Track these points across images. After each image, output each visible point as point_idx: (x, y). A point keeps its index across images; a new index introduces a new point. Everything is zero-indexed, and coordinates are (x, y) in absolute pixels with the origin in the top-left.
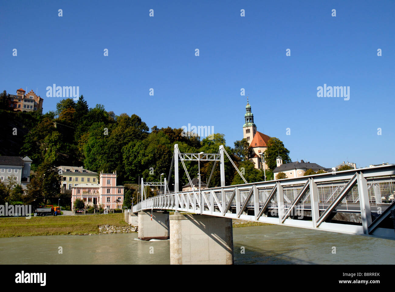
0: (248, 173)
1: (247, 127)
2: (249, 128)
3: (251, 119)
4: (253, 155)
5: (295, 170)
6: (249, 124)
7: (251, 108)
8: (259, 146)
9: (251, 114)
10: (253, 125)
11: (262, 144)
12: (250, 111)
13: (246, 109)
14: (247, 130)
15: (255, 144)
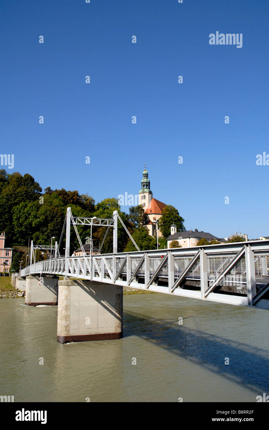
0: (142, 240)
1: (143, 193)
2: (145, 194)
3: (148, 185)
4: (148, 222)
5: (188, 239)
6: (145, 190)
7: (148, 174)
8: (154, 213)
9: (148, 180)
10: (149, 191)
11: (157, 211)
12: (147, 177)
13: (143, 174)
14: (143, 196)
15: (150, 211)
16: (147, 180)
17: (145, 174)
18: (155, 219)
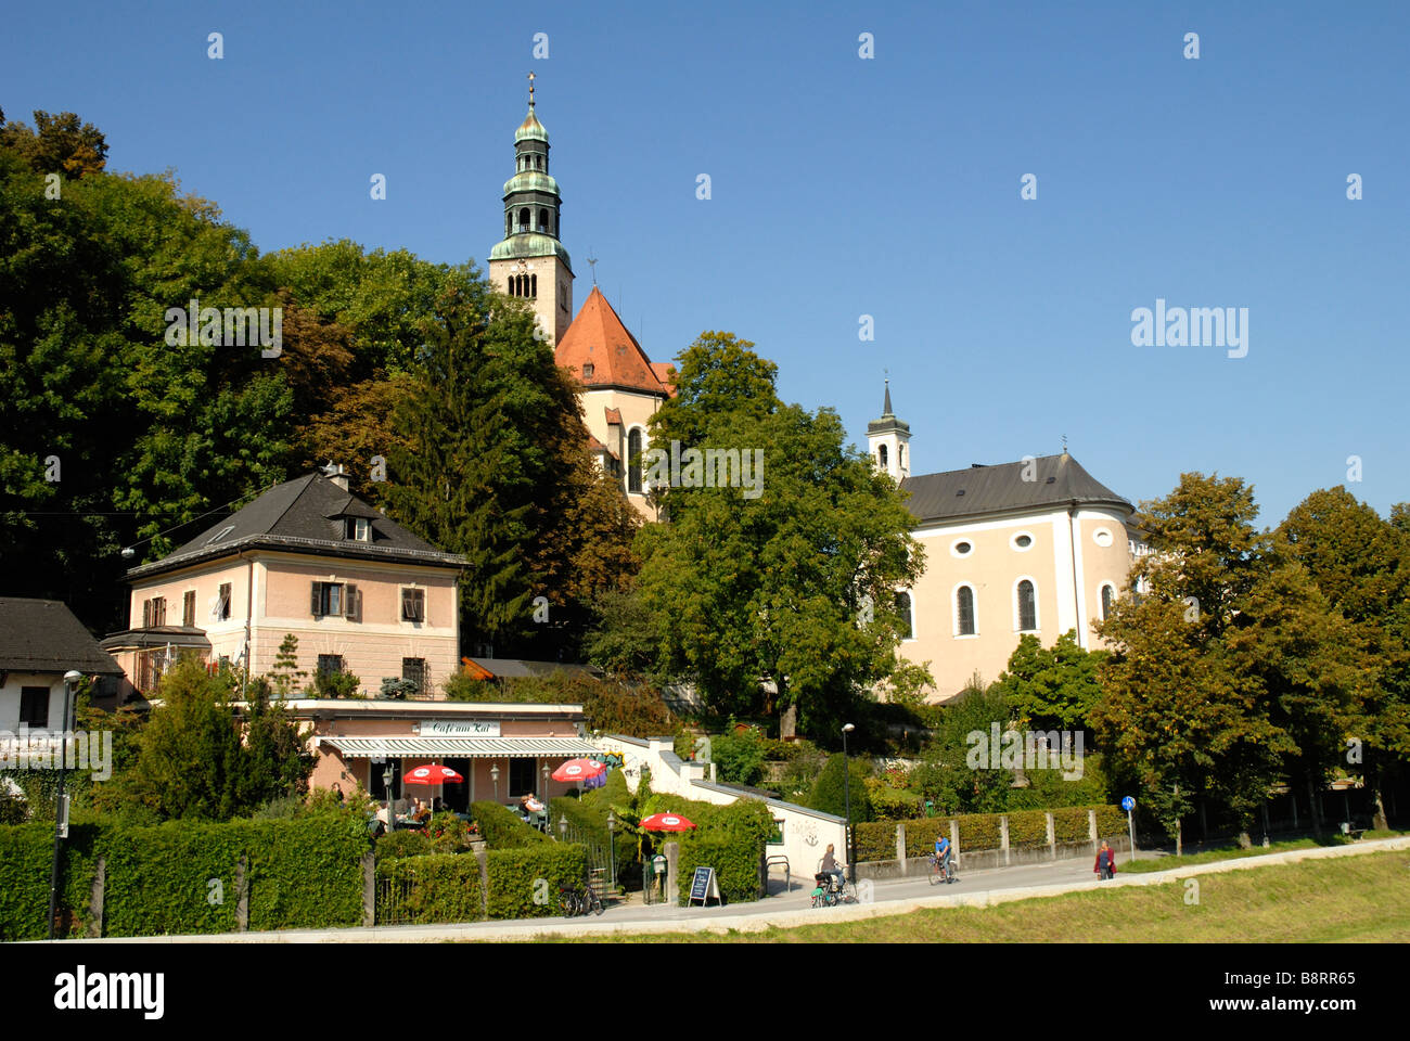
1: (521, 259)
2: (531, 268)
3: (547, 211)
5: (1061, 517)
6: (535, 241)
7: (547, 146)
8: (610, 381)
10: (557, 249)
11: (631, 374)
12: (543, 163)
13: (516, 145)
14: (519, 278)
15: (585, 366)
16: (545, 182)
17: (532, 143)
18: (615, 423)
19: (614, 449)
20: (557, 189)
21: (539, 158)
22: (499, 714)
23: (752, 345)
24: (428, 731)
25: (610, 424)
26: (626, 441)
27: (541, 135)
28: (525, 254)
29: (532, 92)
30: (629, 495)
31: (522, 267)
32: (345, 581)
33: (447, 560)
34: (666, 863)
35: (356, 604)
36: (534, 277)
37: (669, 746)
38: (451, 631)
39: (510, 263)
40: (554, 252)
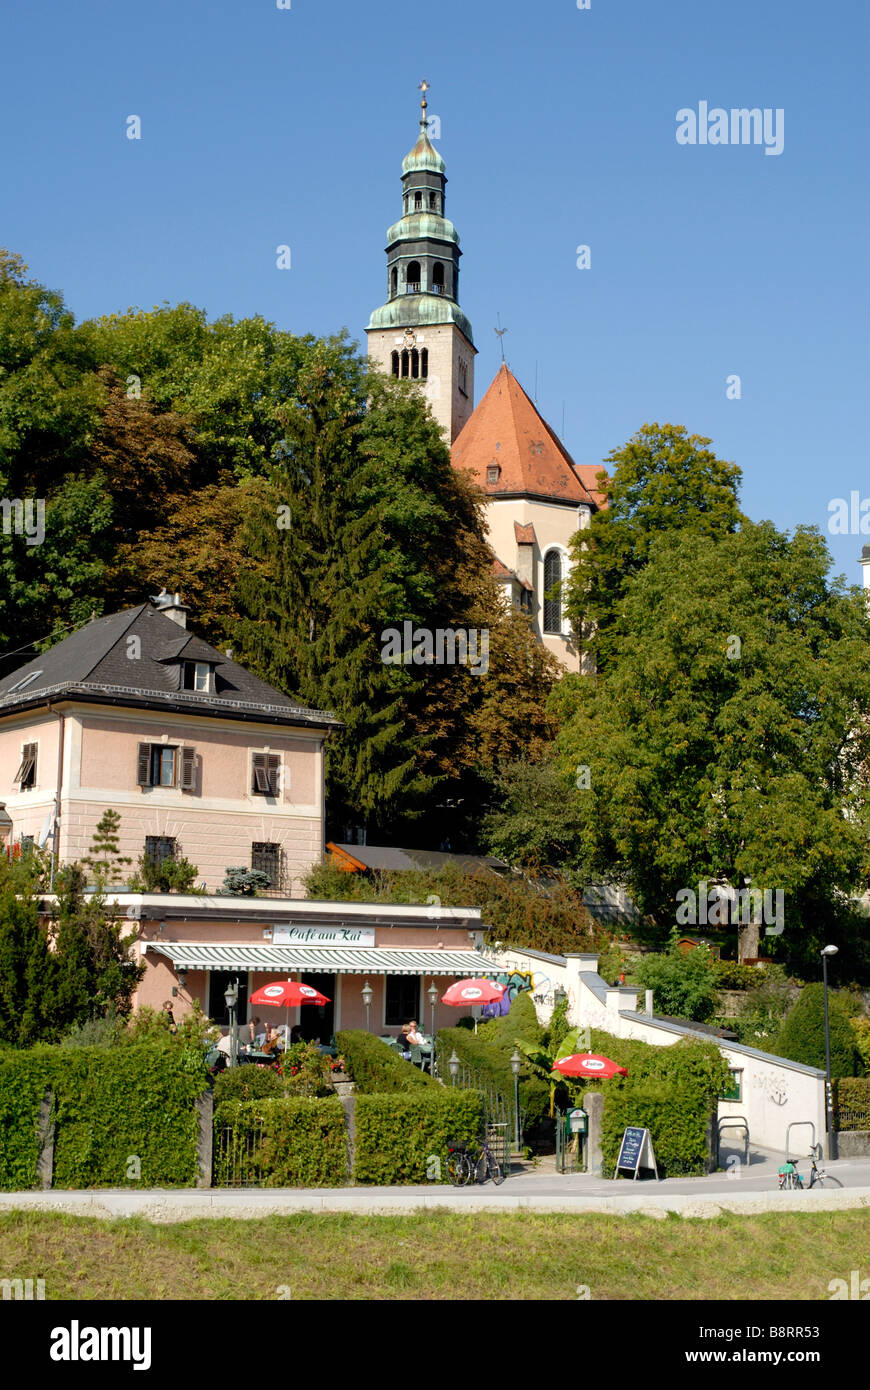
1: (408, 329)
2: (421, 340)
3: (443, 265)
6: (426, 305)
7: (444, 180)
8: (522, 489)
9: (447, 225)
10: (456, 316)
11: (549, 479)
12: (438, 201)
13: (403, 179)
14: (405, 353)
15: (489, 468)
16: (441, 227)
17: (425, 174)
18: (527, 543)
19: (525, 576)
20: (455, 237)
21: (432, 196)
22: (374, 917)
23: (708, 442)
24: (282, 937)
25: (520, 544)
26: (541, 566)
27: (435, 165)
28: (413, 322)
29: (425, 107)
30: (544, 636)
31: (409, 338)
32: (180, 743)
33: (311, 718)
34: (586, 1119)
35: (193, 773)
36: (425, 352)
37: (592, 966)
38: (312, 809)
39: (394, 334)
40: (450, 320)
